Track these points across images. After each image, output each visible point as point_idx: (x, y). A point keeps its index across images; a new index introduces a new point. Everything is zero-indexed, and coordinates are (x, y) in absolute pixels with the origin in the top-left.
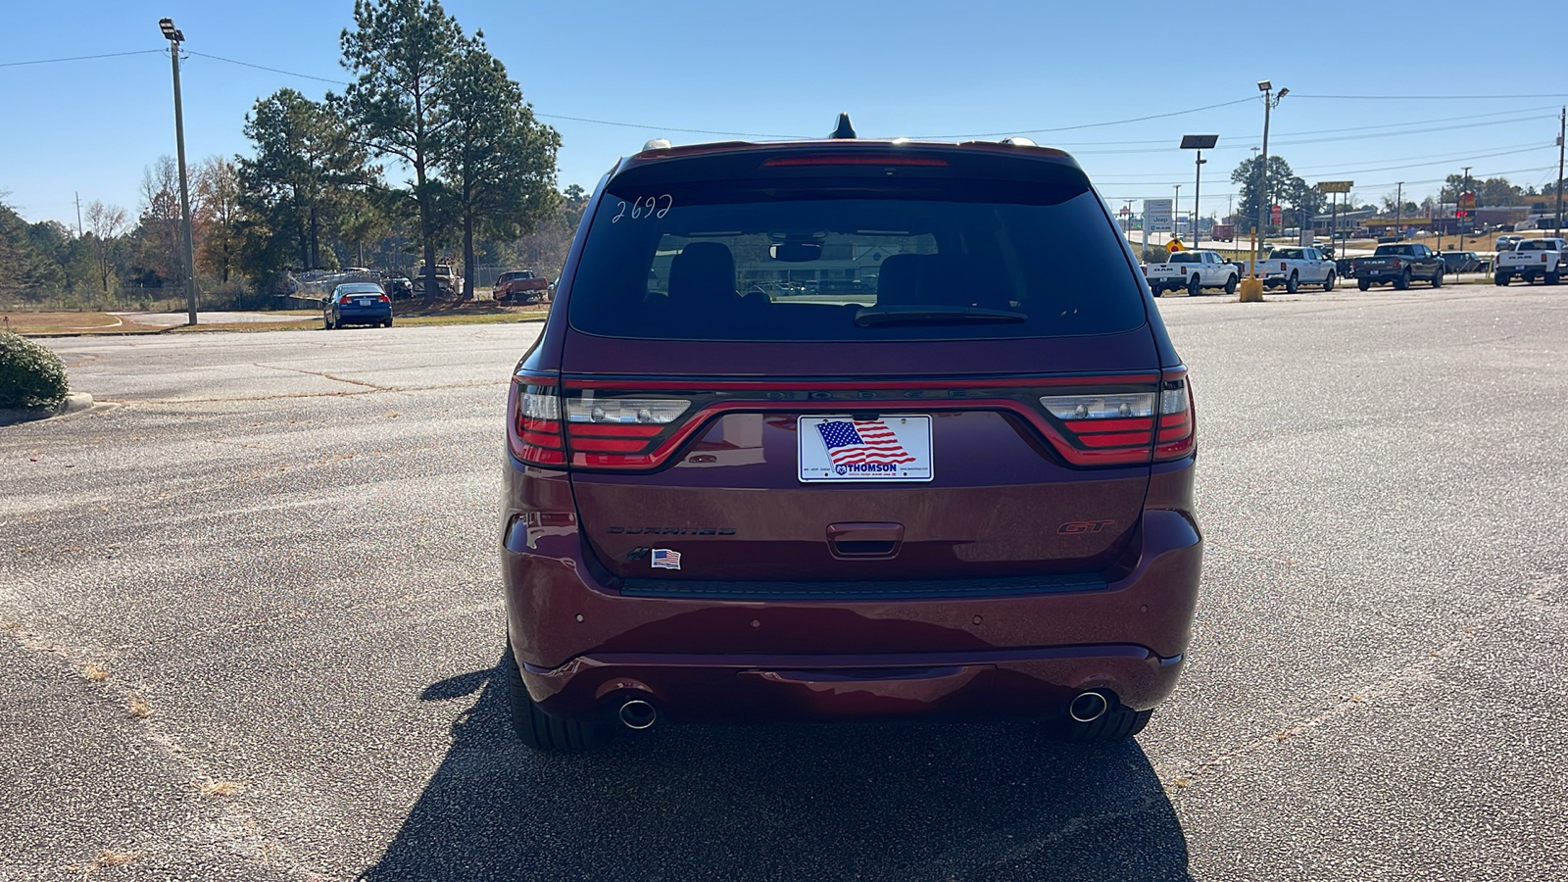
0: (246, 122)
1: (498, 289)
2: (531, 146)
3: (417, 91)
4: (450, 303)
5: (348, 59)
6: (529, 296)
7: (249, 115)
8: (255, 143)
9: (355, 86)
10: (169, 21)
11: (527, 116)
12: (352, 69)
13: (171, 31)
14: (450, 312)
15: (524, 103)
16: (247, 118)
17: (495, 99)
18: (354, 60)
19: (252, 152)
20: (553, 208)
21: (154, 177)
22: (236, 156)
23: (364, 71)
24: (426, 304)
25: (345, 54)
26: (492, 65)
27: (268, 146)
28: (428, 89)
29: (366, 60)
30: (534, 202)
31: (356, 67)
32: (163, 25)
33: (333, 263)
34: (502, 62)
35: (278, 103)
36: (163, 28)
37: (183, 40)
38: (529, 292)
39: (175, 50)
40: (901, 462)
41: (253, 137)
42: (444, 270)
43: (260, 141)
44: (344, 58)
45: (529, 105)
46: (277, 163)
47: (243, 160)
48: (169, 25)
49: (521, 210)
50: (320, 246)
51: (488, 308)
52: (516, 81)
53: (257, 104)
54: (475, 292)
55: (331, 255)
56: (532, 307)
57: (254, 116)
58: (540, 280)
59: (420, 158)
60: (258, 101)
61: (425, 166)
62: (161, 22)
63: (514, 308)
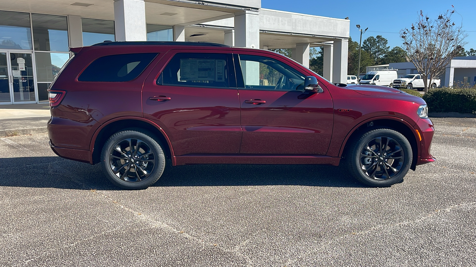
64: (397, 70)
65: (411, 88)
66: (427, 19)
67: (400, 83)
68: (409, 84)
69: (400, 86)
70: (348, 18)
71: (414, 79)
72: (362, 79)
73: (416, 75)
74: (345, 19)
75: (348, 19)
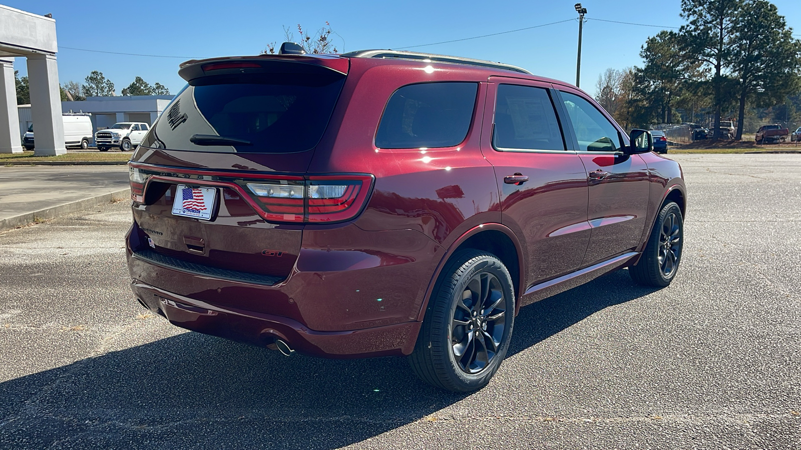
0: (641, 50)
1: (759, 135)
2: (786, 53)
3: (722, 27)
4: (726, 142)
5: (684, 12)
6: (776, 139)
7: (644, 46)
8: (645, 60)
9: (684, 27)
10: (579, 5)
11: (787, 35)
12: (686, 18)
13: (580, 9)
14: (724, 147)
15: (786, 28)
16: (642, 47)
17: (768, 27)
18: (687, 13)
19: (642, 64)
20: (797, 88)
21: (603, 79)
22: (635, 67)
23: (692, 18)
24: (712, 142)
25: (683, 10)
26: (769, 7)
27: (652, 61)
28: (728, 25)
29: (695, 12)
30: (785, 85)
31: (688, 16)
32: (576, 7)
33: (679, 120)
34: (775, 6)
35: (659, 38)
36: (576, 8)
37: (586, 13)
38: (775, 137)
39: (581, 18)
40: (202, 210)
41: (644, 57)
42: (729, 124)
43: (647, 59)
44: (682, 12)
45: (791, 29)
46: (655, 69)
47: (638, 69)
48: (579, 6)
49: (775, 90)
50: (673, 111)
51: (749, 145)
52: (783, 15)
53: (648, 40)
54: (743, 136)
55: (678, 116)
56: (776, 145)
57: (645, 46)
58: (783, 130)
59: (719, 63)
60: (649, 38)
61: (721, 67)
62: (576, 5)
63: (763, 146)
64: (90, 114)
65: (129, 145)
66: (308, 39)
67: (111, 137)
68: (125, 138)
69: (110, 142)
70: (51, 14)
71: (132, 130)
72: (29, 131)
73: (133, 124)
74: (45, 16)
75: (51, 17)
